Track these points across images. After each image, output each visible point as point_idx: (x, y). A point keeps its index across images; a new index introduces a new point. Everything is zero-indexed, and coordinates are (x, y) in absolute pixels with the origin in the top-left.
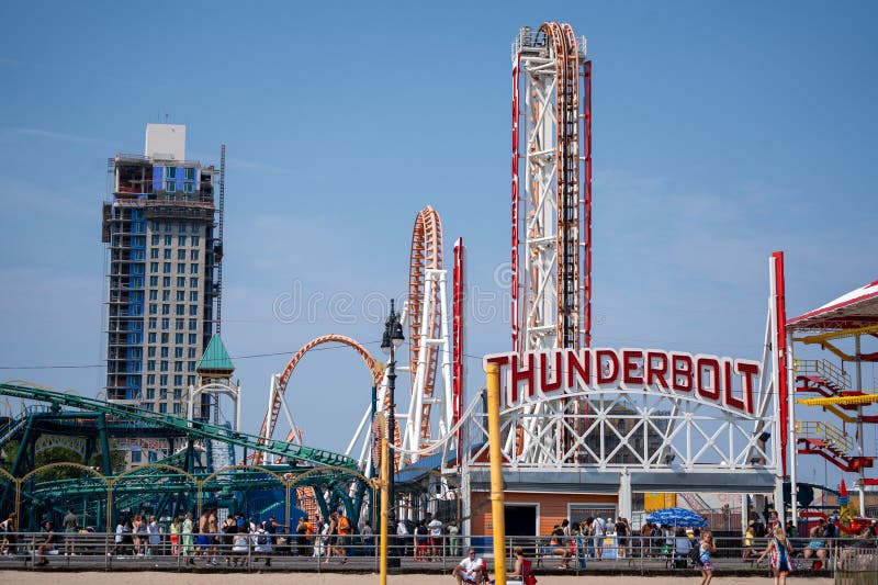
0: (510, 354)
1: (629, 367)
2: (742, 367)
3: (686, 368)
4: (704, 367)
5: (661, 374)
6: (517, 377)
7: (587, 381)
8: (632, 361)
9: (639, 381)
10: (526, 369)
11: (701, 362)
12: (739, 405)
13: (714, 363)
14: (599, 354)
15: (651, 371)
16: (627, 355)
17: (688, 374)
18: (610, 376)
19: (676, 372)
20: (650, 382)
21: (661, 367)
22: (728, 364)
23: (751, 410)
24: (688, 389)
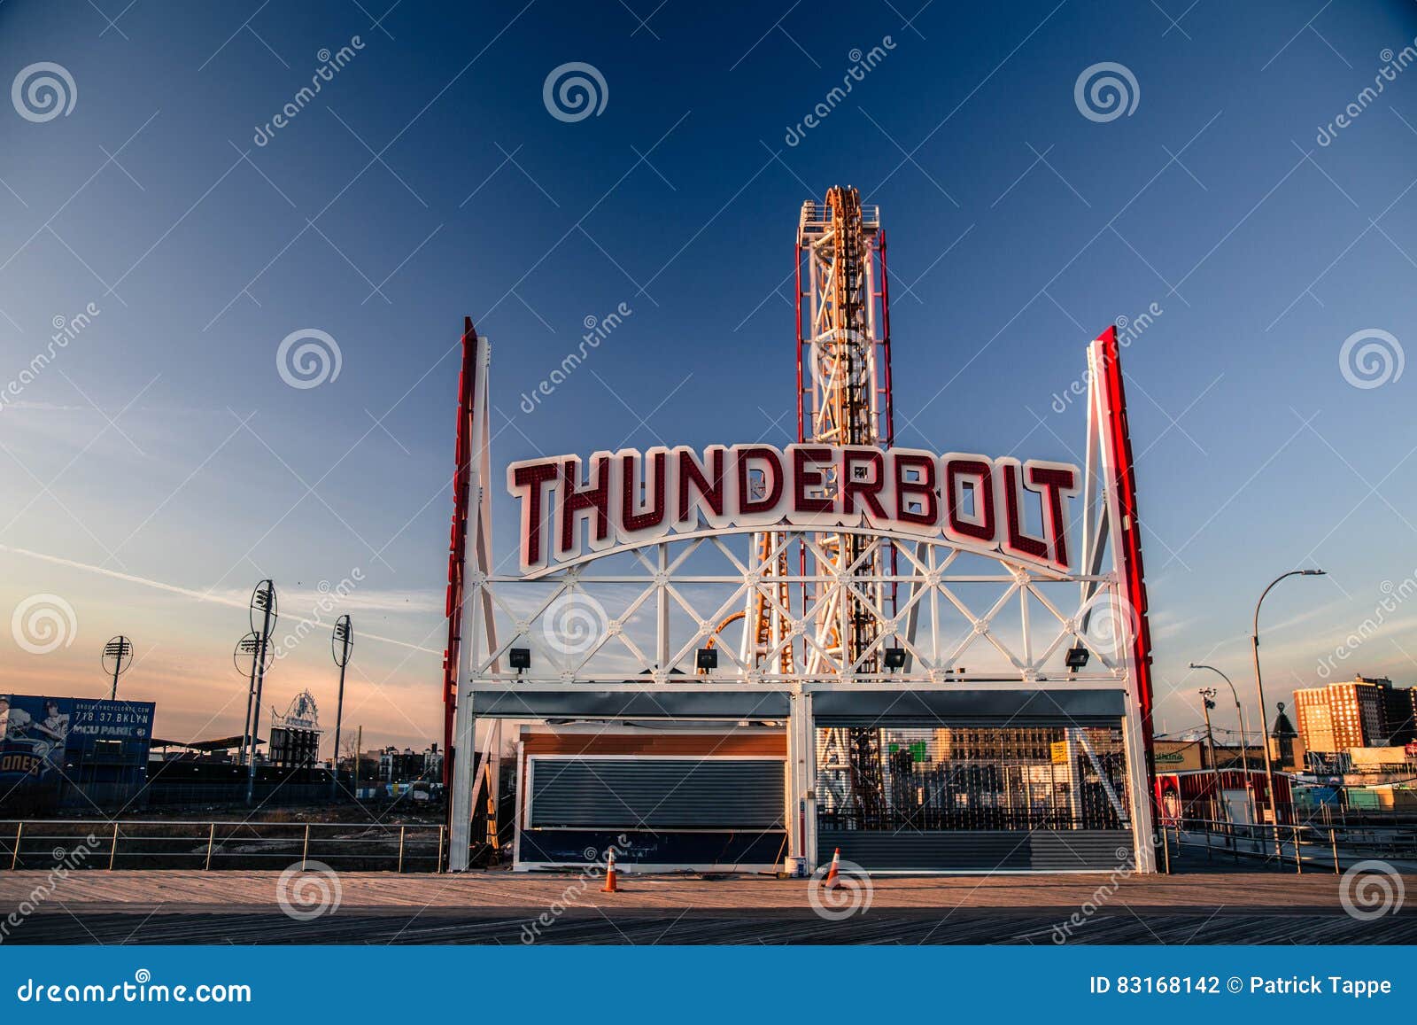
0: (560, 460)
1: (803, 479)
2: (1039, 475)
3: (923, 481)
4: (961, 478)
5: (871, 492)
6: (573, 503)
7: (718, 510)
8: (811, 467)
9: (824, 506)
10: (594, 485)
11: (955, 467)
12: (1037, 549)
13: (980, 469)
14: (743, 456)
15: (851, 488)
16: (800, 457)
17: (928, 489)
18: (764, 499)
19: (902, 488)
20: (849, 508)
21: (870, 478)
22: (1009, 471)
23: (1062, 558)
24: (930, 520)
